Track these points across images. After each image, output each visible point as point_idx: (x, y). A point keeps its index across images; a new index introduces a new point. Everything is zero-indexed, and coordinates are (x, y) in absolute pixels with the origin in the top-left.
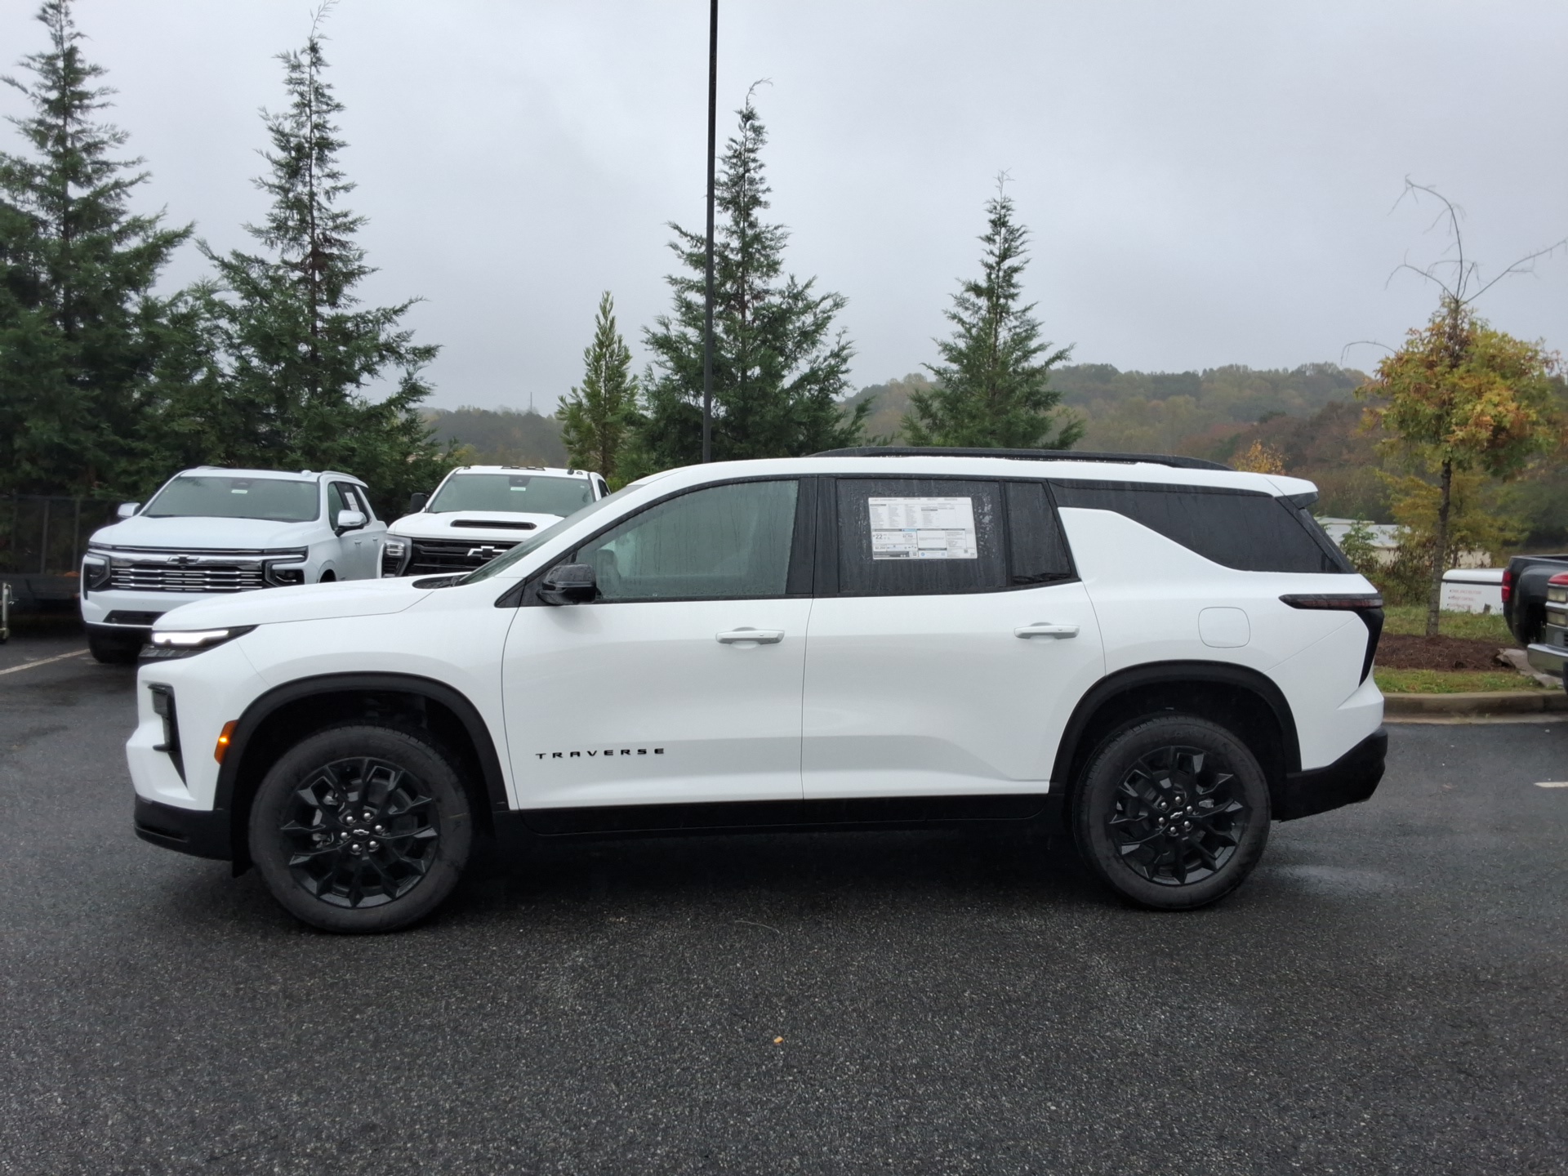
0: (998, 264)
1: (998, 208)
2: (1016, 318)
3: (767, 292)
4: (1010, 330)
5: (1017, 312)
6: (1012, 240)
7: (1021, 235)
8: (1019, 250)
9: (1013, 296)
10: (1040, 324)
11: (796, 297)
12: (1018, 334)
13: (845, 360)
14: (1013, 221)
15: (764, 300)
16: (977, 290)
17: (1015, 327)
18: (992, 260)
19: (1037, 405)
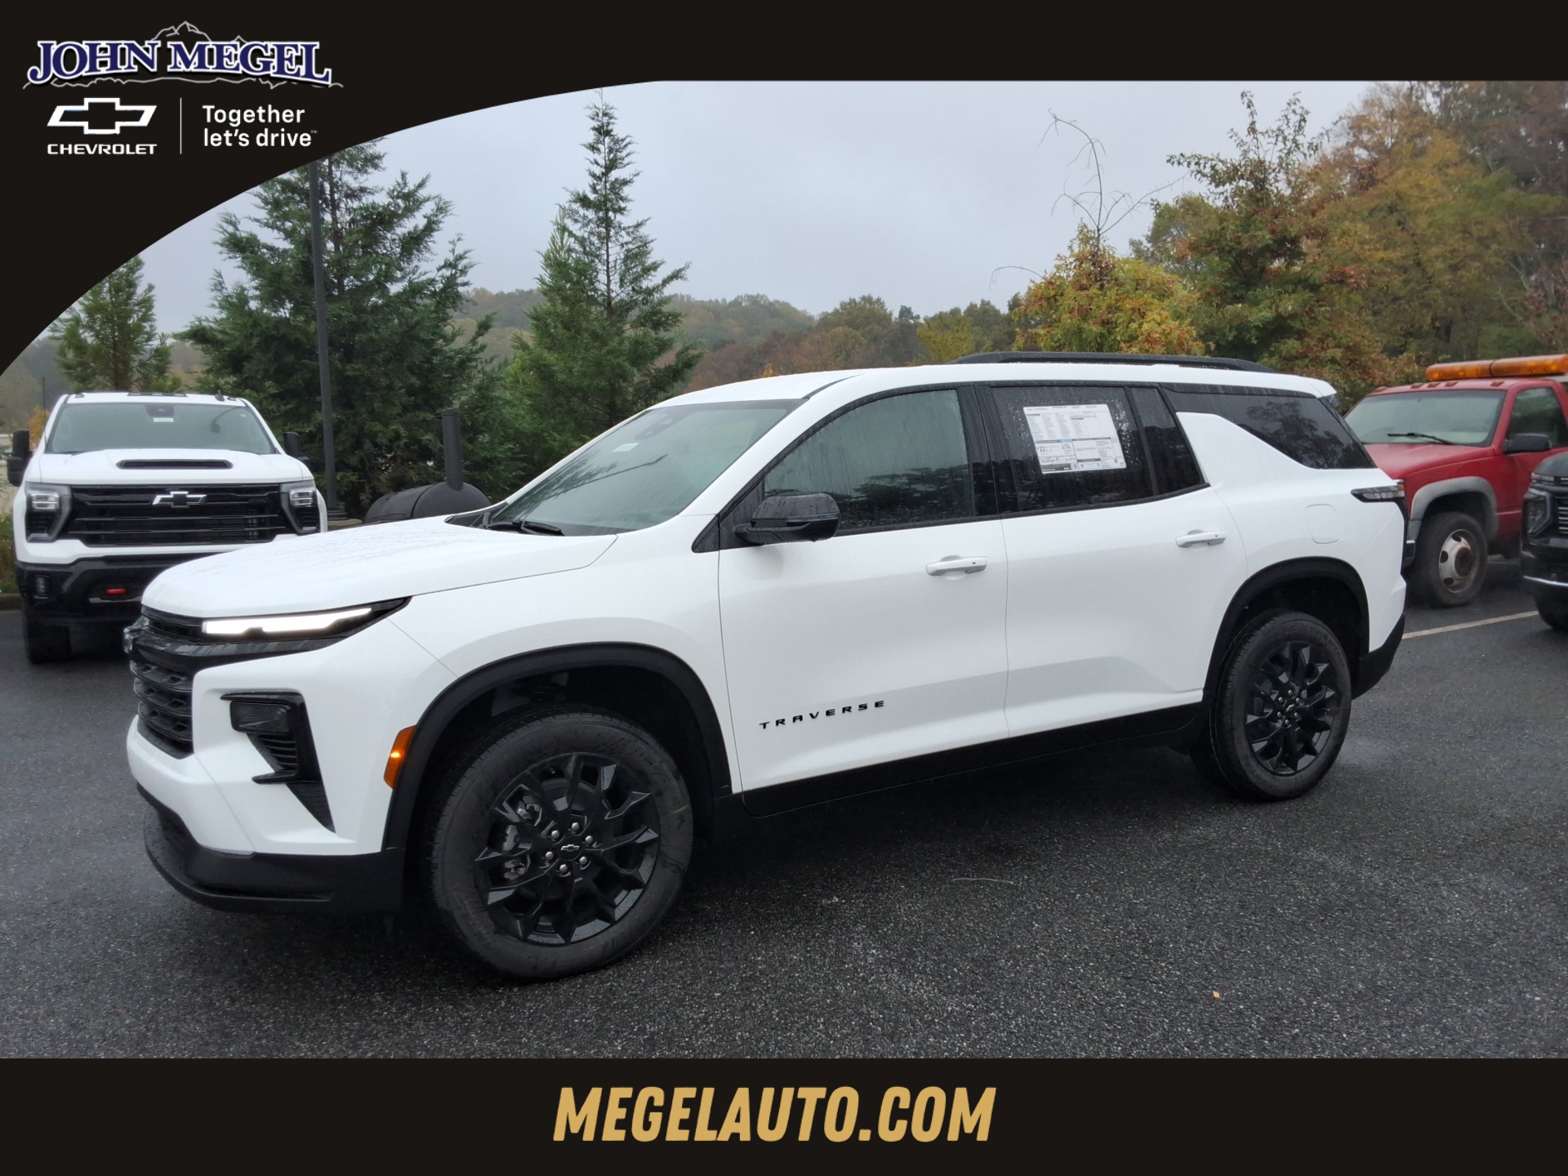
0: (605, 174)
1: (600, 115)
2: (628, 234)
3: (363, 190)
4: (622, 245)
5: (629, 227)
6: (617, 151)
7: (626, 146)
8: (625, 162)
9: (620, 210)
10: (652, 241)
11: (407, 197)
12: (628, 251)
13: (463, 272)
14: (618, 130)
15: (360, 200)
16: (584, 201)
17: (626, 243)
18: (598, 171)
19: (656, 326)
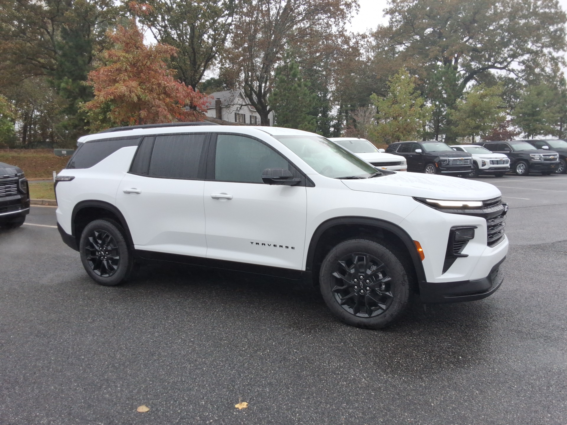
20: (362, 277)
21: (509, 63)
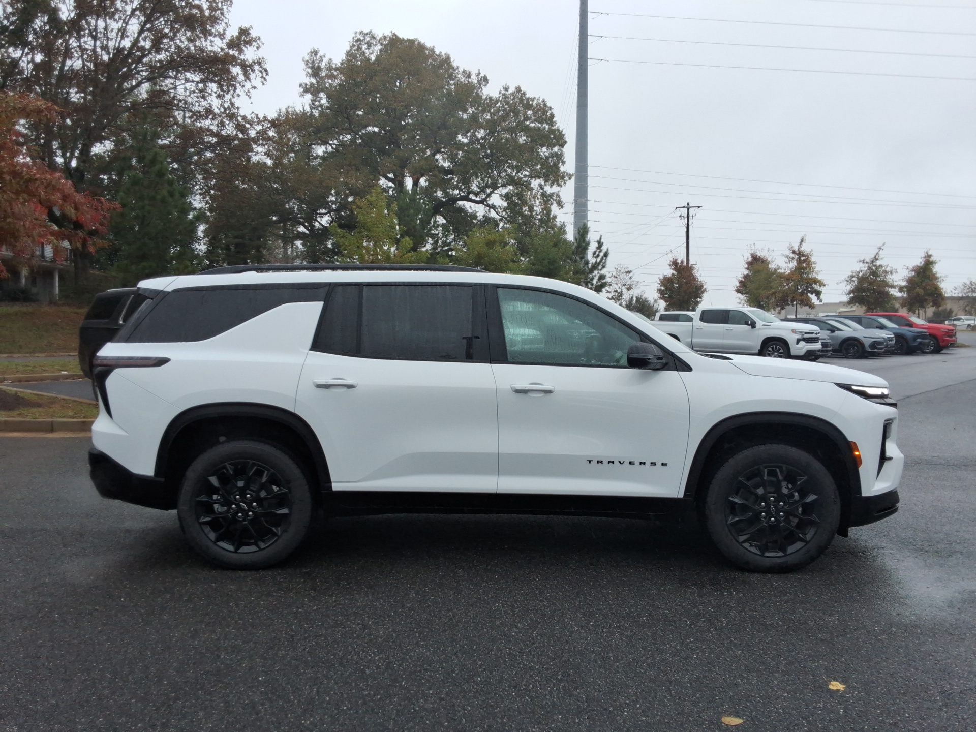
20: (772, 498)
21: (489, 196)
